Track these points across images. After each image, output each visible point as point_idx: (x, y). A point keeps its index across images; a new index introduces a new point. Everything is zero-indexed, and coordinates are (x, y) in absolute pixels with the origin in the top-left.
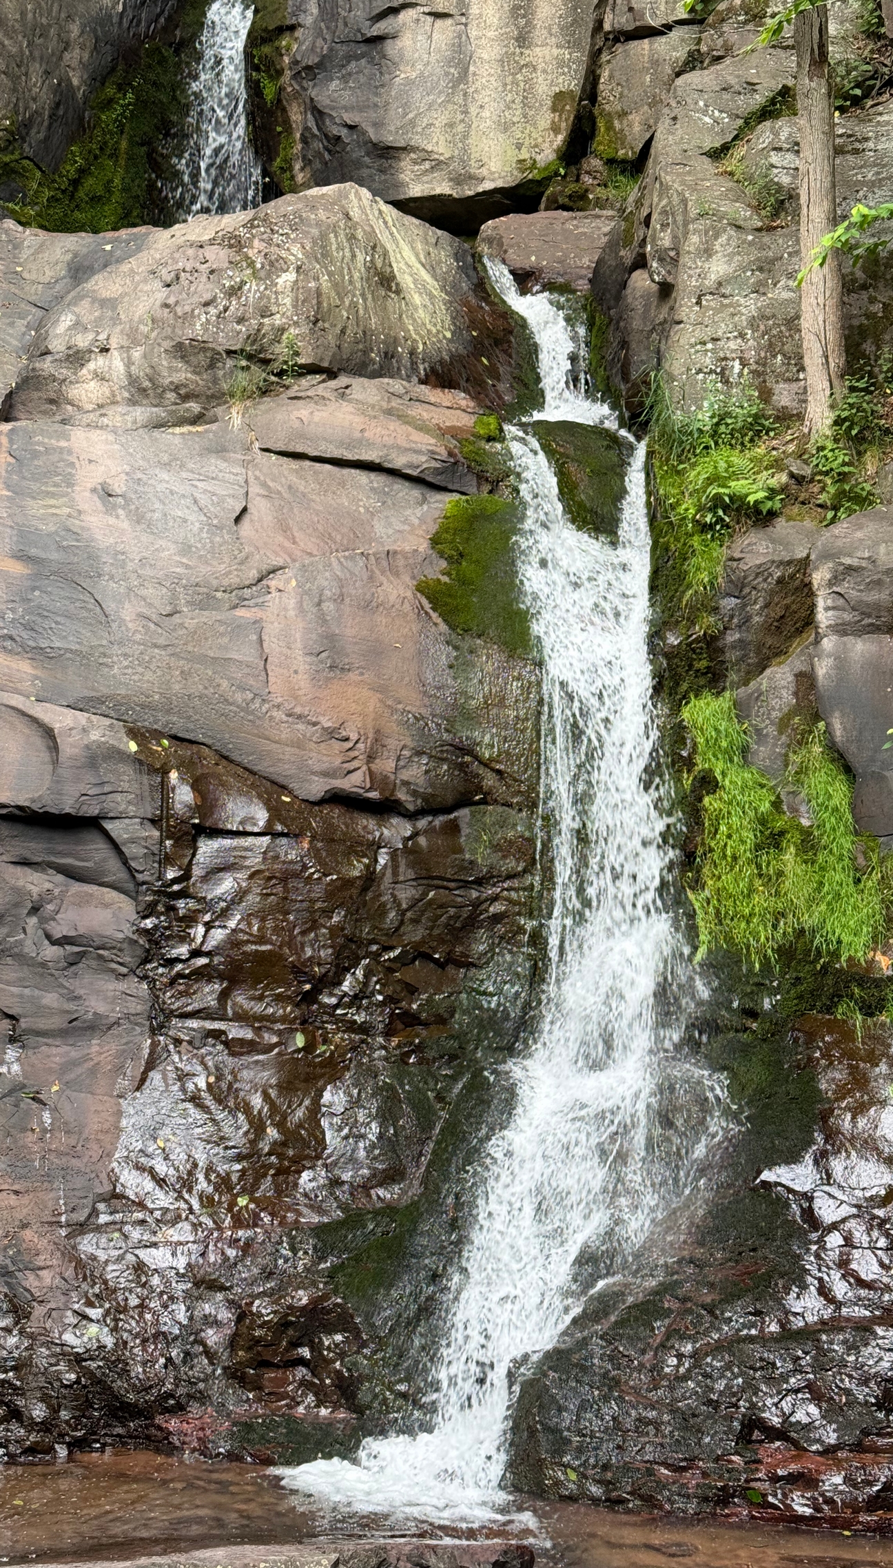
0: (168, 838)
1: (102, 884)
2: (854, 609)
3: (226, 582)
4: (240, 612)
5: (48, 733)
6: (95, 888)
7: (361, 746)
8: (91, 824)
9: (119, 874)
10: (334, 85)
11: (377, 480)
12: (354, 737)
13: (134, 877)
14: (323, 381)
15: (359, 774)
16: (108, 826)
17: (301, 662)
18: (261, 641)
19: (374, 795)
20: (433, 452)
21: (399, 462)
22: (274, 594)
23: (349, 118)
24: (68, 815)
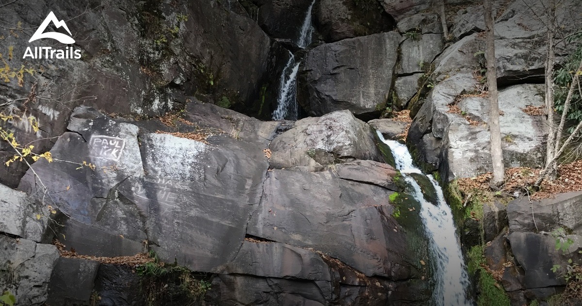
0: (333, 286)
1: (314, 300)
2: (521, 225)
3: (340, 214)
4: (345, 222)
5: (299, 256)
6: (313, 301)
7: (381, 261)
8: (312, 282)
9: (320, 297)
10: (323, 85)
11: (372, 187)
12: (380, 258)
13: (324, 298)
14: (353, 160)
15: (382, 268)
16: (317, 282)
17: (364, 237)
18: (352, 230)
19: (386, 275)
20: (387, 180)
21: (379, 182)
22: (353, 218)
23: (327, 93)
24: (306, 279)
